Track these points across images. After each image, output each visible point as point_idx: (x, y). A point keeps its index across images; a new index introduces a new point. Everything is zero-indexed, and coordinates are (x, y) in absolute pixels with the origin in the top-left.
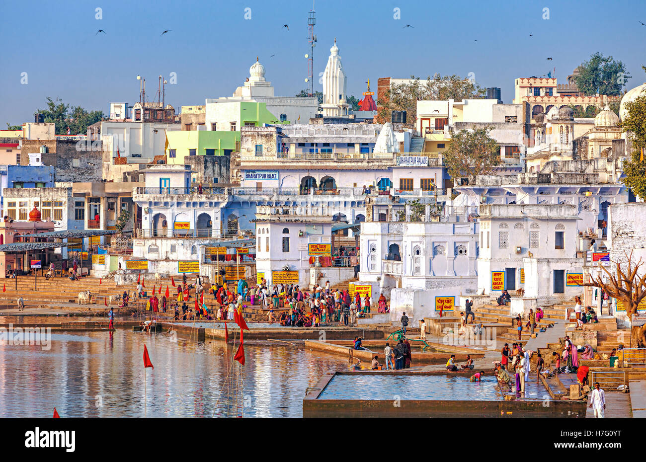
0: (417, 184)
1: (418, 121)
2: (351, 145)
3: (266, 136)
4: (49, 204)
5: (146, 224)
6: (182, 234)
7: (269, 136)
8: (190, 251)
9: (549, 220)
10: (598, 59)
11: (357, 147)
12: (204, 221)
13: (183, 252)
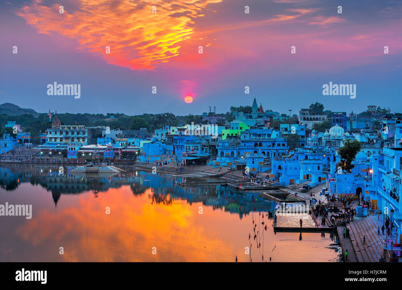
0: (281, 145)
1: (281, 129)
2: (265, 134)
3: (246, 133)
4: (195, 147)
5: (219, 154)
6: (227, 156)
7: (247, 133)
8: (229, 160)
9: (316, 163)
10: (317, 104)
11: (267, 135)
12: (232, 153)
13: (228, 160)
